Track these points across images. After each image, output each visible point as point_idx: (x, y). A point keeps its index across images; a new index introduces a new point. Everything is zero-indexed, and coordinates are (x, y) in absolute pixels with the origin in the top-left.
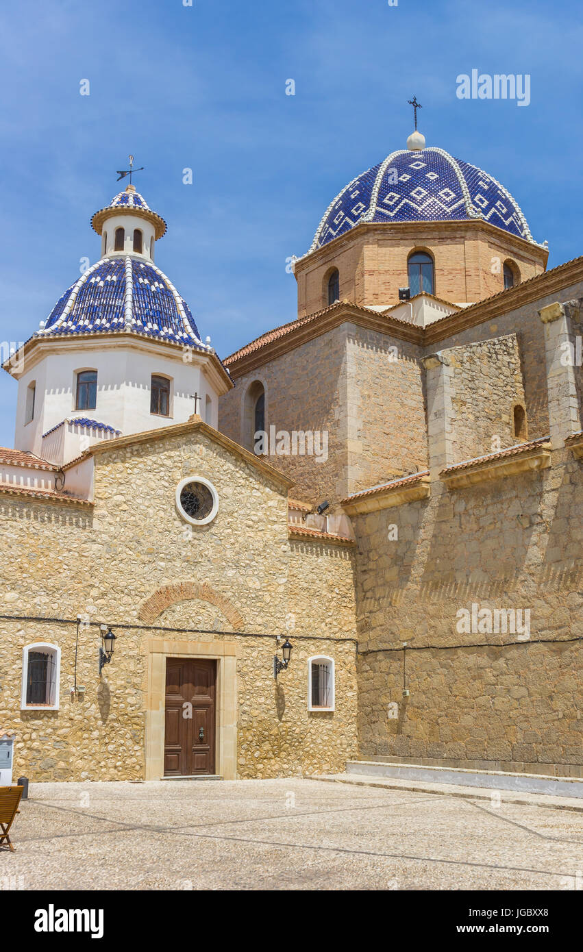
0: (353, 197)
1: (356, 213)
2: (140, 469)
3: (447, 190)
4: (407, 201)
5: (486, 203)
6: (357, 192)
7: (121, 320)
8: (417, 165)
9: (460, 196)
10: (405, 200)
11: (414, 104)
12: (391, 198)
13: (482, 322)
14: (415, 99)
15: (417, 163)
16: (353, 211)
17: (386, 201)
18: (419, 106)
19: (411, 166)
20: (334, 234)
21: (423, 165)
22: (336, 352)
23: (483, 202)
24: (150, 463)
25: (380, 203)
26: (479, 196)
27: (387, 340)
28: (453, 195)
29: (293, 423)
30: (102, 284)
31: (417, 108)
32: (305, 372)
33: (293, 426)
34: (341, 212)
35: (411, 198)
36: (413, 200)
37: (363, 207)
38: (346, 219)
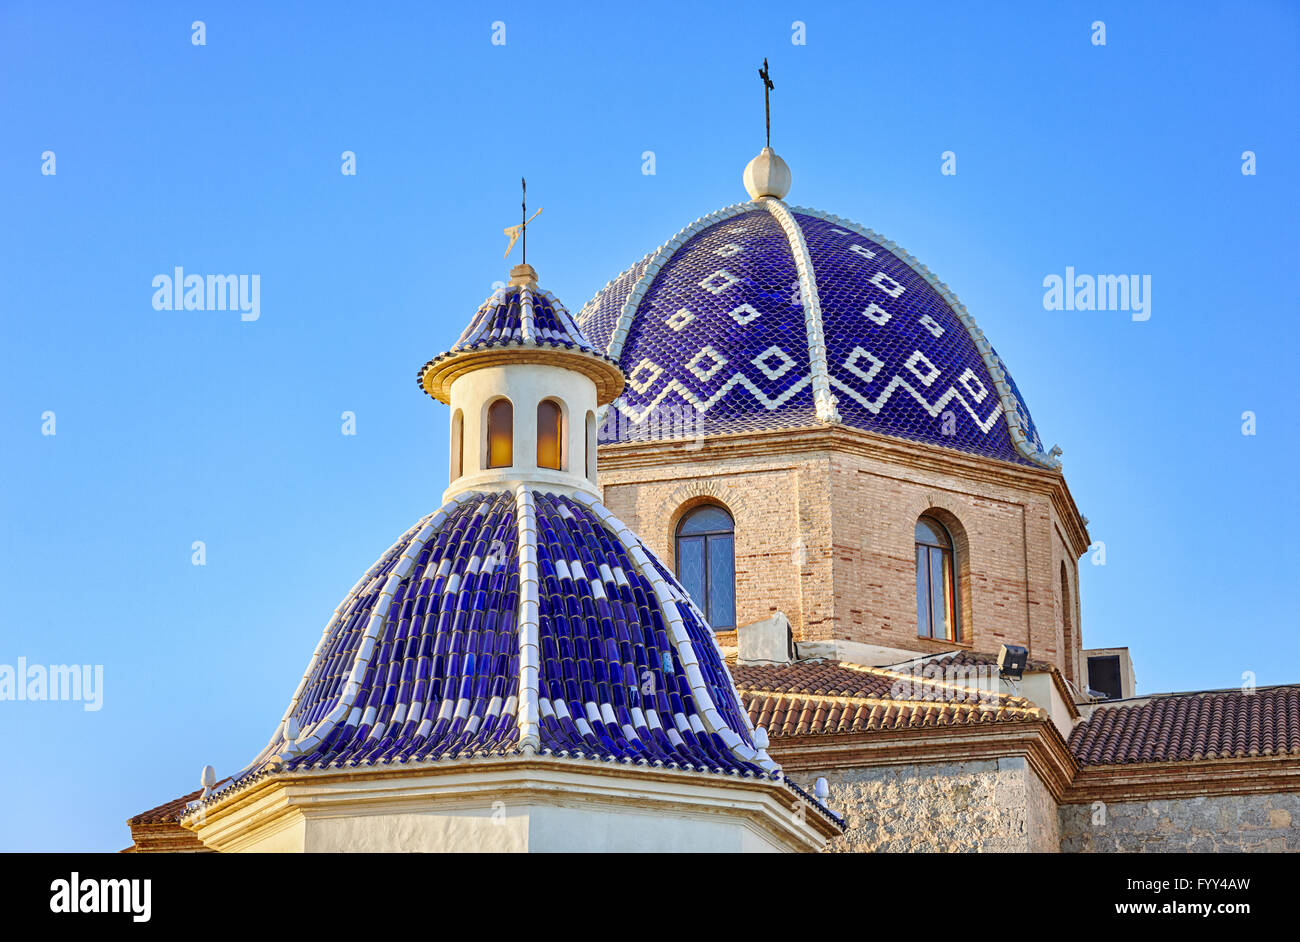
1: (772, 374)
3: (969, 373)
4: (903, 383)
6: (752, 312)
9: (994, 397)
10: (897, 381)
12: (864, 364)
16: (758, 363)
17: (849, 365)
20: (701, 406)
28: (984, 391)
34: (707, 350)
35: (909, 377)
36: (915, 383)
37: (789, 364)
38: (739, 378)
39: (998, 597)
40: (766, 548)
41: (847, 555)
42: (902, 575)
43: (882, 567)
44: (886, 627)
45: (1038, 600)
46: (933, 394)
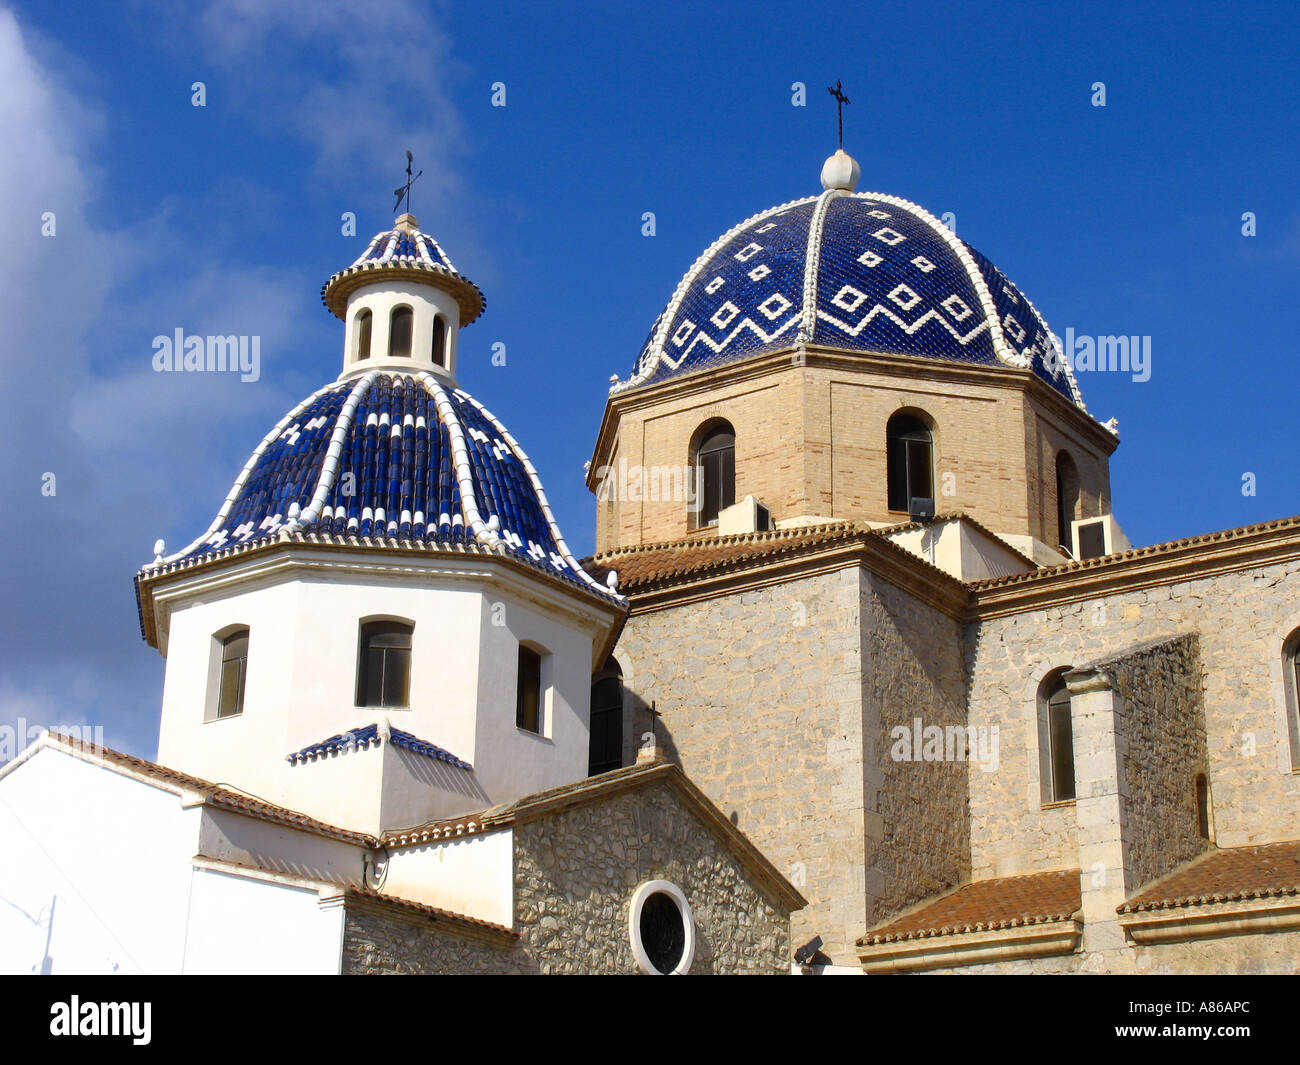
0: (754, 276)
1: (772, 316)
2: (578, 860)
3: (954, 298)
4: (884, 310)
5: (1022, 333)
6: (765, 270)
7: (457, 519)
8: (889, 236)
9: (978, 316)
10: (878, 308)
11: (838, 95)
12: (850, 299)
13: (1105, 596)
14: (840, 86)
15: (886, 230)
16: (763, 308)
17: (837, 301)
18: (846, 100)
19: (878, 235)
20: (718, 348)
21: (901, 238)
22: (829, 624)
23: (1017, 331)
24: (592, 848)
25: (823, 303)
26: (1009, 318)
27: (912, 606)
28: (968, 312)
29: (707, 758)
30: (396, 431)
31: (843, 103)
32: (743, 654)
33: (707, 763)
34: (728, 305)
35: (892, 306)
36: (897, 310)
37: (786, 304)
38: (747, 322)
39: (970, 476)
40: (757, 452)
41: (817, 449)
42: (872, 462)
43: (853, 457)
44: (855, 504)
45: (1010, 476)
46: (909, 317)
